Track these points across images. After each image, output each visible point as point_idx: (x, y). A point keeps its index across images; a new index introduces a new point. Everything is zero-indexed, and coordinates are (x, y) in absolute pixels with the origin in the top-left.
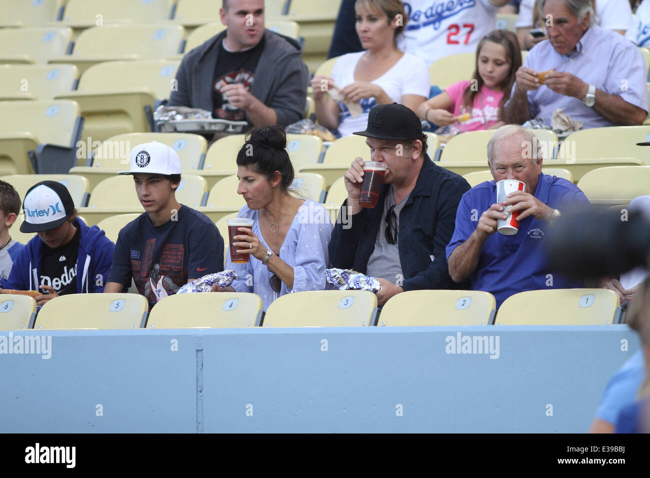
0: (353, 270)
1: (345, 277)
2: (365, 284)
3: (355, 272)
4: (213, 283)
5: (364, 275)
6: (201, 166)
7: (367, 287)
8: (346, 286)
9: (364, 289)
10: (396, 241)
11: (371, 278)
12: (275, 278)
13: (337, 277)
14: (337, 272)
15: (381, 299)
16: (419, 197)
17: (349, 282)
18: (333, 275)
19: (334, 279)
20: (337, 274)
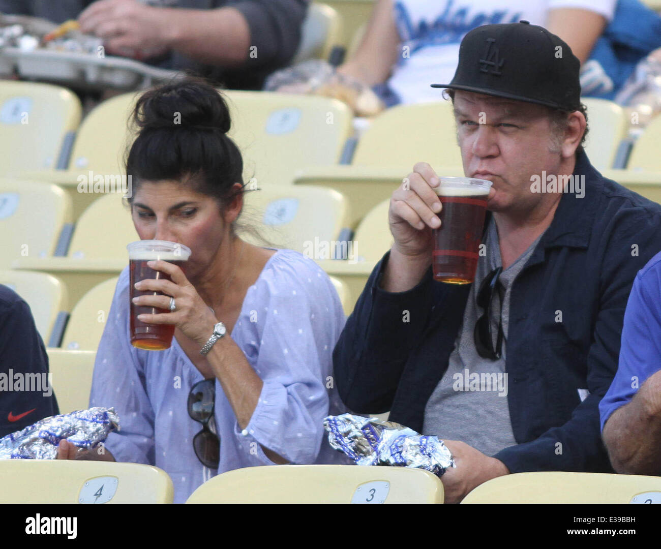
0: (391, 419)
1: (372, 434)
2: (416, 454)
3: (394, 424)
4: (61, 437)
5: (415, 433)
6: (65, 162)
7: (419, 460)
8: (372, 458)
9: (412, 466)
10: (500, 354)
11: (431, 438)
12: (204, 435)
13: (351, 435)
14: (352, 423)
15: (453, 490)
16: (559, 249)
17: (380, 447)
18: (342, 429)
19: (346, 440)
20: (353, 427)
